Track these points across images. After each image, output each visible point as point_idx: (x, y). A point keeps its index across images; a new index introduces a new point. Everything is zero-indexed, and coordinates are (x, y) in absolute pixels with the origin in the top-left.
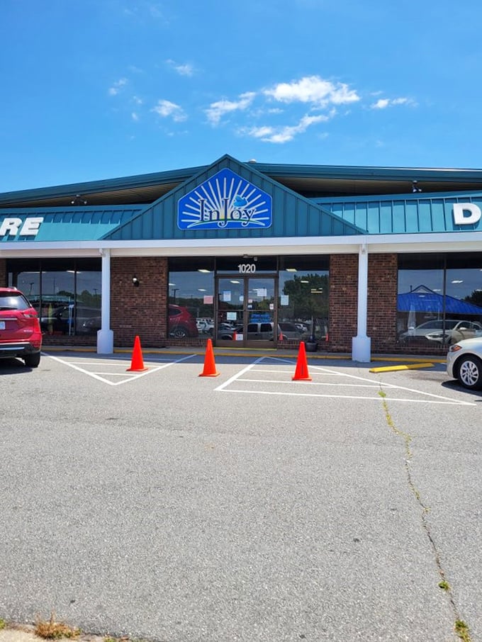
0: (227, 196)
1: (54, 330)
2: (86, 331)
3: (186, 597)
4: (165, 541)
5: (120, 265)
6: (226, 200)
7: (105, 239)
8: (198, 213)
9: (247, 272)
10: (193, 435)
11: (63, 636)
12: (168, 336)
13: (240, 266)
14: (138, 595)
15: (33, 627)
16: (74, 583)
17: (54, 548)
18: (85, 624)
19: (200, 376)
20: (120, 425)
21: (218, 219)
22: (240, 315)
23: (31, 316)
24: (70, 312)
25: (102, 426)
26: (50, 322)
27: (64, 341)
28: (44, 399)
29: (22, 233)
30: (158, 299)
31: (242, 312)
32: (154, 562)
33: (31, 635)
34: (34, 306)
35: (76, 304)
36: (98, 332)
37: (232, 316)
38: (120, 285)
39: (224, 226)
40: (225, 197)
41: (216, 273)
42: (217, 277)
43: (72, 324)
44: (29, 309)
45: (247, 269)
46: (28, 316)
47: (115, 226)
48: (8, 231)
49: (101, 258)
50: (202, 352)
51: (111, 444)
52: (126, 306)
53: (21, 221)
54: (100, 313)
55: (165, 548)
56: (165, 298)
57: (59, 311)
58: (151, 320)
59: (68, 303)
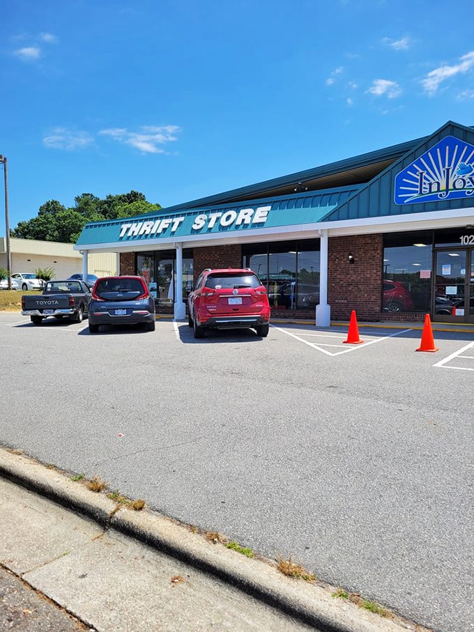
0: (449, 165)
1: (279, 305)
2: (306, 305)
3: (416, 570)
4: (390, 510)
5: (337, 244)
6: (448, 170)
7: (323, 221)
8: (417, 187)
9: (470, 243)
10: (413, 409)
11: (301, 577)
12: (382, 310)
13: (462, 238)
14: (366, 557)
15: (276, 562)
16: (307, 532)
17: (288, 496)
18: (319, 571)
19: (417, 350)
20: (340, 393)
21: (439, 190)
22: (460, 289)
23: (262, 293)
24: (292, 289)
25: (324, 393)
26: (275, 297)
27: (287, 314)
28: (273, 365)
29: (253, 222)
30: (373, 275)
31: (463, 286)
32: (380, 529)
33: (275, 569)
34: (264, 284)
35: (297, 281)
36: (317, 306)
37: (452, 290)
38: (336, 262)
39: (445, 197)
40: (447, 167)
41: (434, 247)
42: (435, 251)
43: (294, 299)
44: (260, 287)
45: (470, 240)
46: (259, 293)
47: (333, 207)
48: (243, 220)
49: (320, 239)
50: (420, 326)
51: (333, 410)
52: (341, 282)
53: (253, 211)
54: (318, 290)
55: (390, 517)
56: (379, 273)
57: (283, 288)
58: (366, 295)
59: (291, 281)
